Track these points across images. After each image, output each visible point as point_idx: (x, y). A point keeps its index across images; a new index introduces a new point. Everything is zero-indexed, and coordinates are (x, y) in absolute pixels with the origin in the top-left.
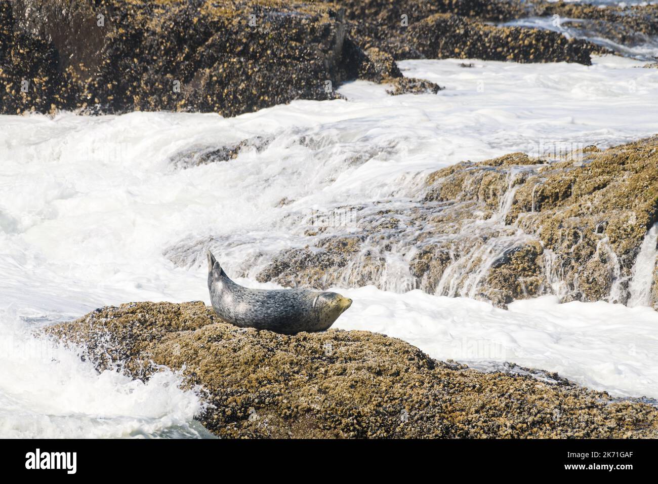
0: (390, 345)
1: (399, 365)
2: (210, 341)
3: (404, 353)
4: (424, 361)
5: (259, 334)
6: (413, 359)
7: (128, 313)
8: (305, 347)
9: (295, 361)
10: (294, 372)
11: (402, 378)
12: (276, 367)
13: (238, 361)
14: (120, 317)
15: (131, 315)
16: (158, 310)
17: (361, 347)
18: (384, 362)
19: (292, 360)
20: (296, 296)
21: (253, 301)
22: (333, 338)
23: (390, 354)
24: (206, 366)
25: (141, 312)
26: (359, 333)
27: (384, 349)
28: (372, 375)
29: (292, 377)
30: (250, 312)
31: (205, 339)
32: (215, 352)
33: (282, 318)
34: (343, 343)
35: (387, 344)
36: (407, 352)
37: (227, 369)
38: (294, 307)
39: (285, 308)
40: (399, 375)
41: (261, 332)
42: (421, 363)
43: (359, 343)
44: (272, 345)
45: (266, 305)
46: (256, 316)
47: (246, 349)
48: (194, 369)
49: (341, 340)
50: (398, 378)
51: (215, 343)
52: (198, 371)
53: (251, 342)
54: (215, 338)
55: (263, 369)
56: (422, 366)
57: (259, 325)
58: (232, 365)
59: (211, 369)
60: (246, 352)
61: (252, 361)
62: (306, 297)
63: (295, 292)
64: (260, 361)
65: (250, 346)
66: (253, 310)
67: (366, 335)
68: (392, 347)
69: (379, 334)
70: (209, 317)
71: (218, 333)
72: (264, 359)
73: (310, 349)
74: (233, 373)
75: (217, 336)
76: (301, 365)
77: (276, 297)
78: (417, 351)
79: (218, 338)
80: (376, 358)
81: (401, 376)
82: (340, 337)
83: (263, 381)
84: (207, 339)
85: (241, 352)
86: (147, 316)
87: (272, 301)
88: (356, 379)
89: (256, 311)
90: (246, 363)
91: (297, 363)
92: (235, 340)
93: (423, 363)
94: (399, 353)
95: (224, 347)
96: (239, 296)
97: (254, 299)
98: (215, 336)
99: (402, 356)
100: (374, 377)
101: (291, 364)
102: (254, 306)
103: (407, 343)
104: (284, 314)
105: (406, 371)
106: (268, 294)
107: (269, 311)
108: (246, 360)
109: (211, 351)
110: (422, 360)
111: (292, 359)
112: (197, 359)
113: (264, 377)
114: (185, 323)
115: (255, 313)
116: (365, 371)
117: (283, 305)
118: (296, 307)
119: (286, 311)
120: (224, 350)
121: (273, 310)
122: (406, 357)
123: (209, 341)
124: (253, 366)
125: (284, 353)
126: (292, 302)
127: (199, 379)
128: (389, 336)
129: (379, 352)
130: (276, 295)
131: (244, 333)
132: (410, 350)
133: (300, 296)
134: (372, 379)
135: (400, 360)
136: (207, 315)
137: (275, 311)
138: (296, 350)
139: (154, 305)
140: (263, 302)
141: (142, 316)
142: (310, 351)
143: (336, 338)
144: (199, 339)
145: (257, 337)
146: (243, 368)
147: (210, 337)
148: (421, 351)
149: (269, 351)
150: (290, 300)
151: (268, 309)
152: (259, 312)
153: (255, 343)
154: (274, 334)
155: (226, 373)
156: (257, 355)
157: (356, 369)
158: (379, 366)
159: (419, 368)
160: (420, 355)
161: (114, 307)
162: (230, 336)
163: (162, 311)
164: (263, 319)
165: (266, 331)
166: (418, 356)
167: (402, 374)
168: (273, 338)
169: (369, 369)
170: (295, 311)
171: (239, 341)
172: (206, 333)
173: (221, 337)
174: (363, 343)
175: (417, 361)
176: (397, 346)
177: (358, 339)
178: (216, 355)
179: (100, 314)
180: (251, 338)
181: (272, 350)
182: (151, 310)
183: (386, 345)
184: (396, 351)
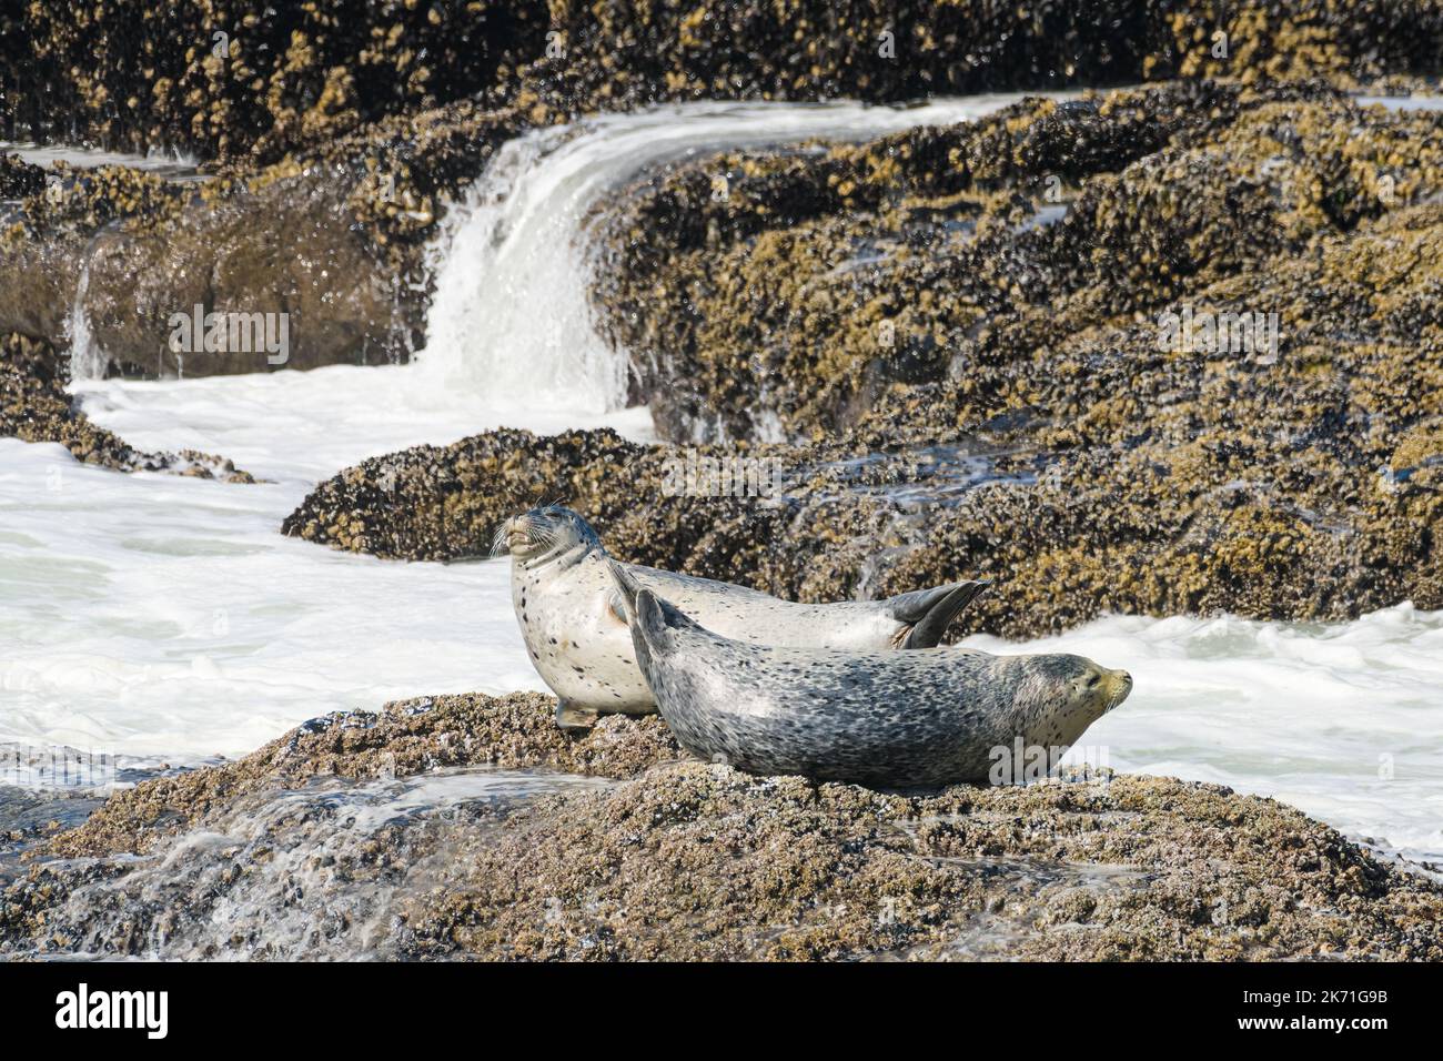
0: (1240, 821)
1: (1266, 889)
2: (661, 820)
3: (1285, 848)
4: (1351, 870)
5: (817, 796)
6: (1315, 866)
7: (408, 732)
8: (963, 835)
9: (931, 882)
10: (926, 920)
11: (1275, 932)
12: (868, 904)
13: (748, 886)
14: (379, 746)
15: (415, 738)
16: (503, 719)
17: (1144, 832)
18: (1217, 877)
19: (921, 881)
20: (941, 676)
21: (797, 693)
22: (1058, 805)
23: (1238, 853)
24: (646, 902)
25: (448, 728)
26: (1142, 784)
27: (1219, 836)
28: (1176, 924)
29: (921, 936)
30: (790, 731)
31: (642, 817)
32: (673, 859)
33: (892, 750)
34: (1089, 818)
35: (1231, 817)
36: (1297, 843)
37: (710, 913)
38: (937, 712)
39: (906, 718)
40: (1264, 921)
41: (826, 788)
42: (1339, 881)
43: (1139, 817)
44: (858, 830)
45: (841, 706)
46: (810, 743)
47: (773, 845)
48: (608, 915)
49: (1084, 809)
50: (1260, 932)
51: (674, 830)
52: (616, 920)
53: (791, 824)
54: (674, 813)
55: (827, 909)
56: (1342, 889)
57: (817, 770)
58: (729, 901)
59: (662, 913)
60: (773, 856)
61: (793, 885)
62: (975, 676)
63: (937, 660)
64: (819, 885)
65: (786, 835)
66: (798, 725)
67: (1163, 788)
68: (1246, 830)
69: (1205, 787)
70: (664, 740)
71: (685, 795)
72: (829, 880)
73: (979, 843)
74: (731, 926)
75: (682, 805)
76: (949, 895)
77: (876, 680)
78: (1327, 839)
79: (686, 813)
80: (1192, 867)
81: (1272, 923)
82: (1080, 798)
83: (828, 950)
84: (650, 816)
85: (760, 858)
86: (468, 741)
87: (862, 695)
88: (1122, 938)
89: (807, 727)
90: (773, 893)
91: (937, 889)
92: (738, 818)
93: (1348, 877)
94: (1269, 847)
95: (702, 841)
96: (744, 681)
97: (800, 687)
98: (675, 806)
99: (1280, 856)
100: (1183, 931)
101: (918, 892)
102: (802, 710)
103: (1298, 814)
104: (902, 736)
105: (1290, 907)
106: (847, 671)
107: (852, 729)
108: (771, 884)
109: (660, 854)
110: (1345, 868)
111: (920, 875)
112: (617, 882)
113: (830, 937)
114: (588, 760)
115: (805, 733)
116: (1155, 912)
117: (900, 707)
118: (943, 714)
119: (908, 728)
120: (702, 852)
121: (864, 721)
122: (1291, 860)
123: (655, 823)
124: (795, 903)
125: (894, 856)
126: (928, 698)
127: (623, 946)
128: (1237, 792)
129: (1202, 845)
130: (877, 673)
131: (767, 793)
132: (1304, 836)
133: (955, 676)
134: (1176, 935)
135: (1272, 870)
136: (660, 734)
137: (870, 730)
138: (936, 845)
139: (490, 703)
140: (832, 700)
141: (451, 743)
142: (981, 848)
143: (1066, 805)
144: (626, 815)
145: (812, 804)
146: (762, 909)
147: (659, 808)
148: (1343, 840)
149: (846, 850)
150: (921, 689)
151: (849, 722)
152: (820, 731)
153: (804, 825)
154: (865, 793)
155: (710, 926)
156: (810, 864)
157: (1124, 905)
158: (1200, 893)
159: (1332, 895)
160: (1339, 850)
161: (363, 715)
162: (723, 805)
163: (516, 723)
164: (834, 752)
165: (839, 788)
166: (1332, 854)
167: (1275, 916)
168: (863, 809)
169: (1169, 904)
170: (939, 727)
171: (751, 822)
172: (648, 796)
173: (696, 807)
174: (1152, 817)
175: (1326, 871)
176: (1263, 825)
177: (1137, 806)
178: (678, 866)
179: (319, 736)
180: (791, 811)
181: (858, 849)
182: (482, 719)
183: (1228, 823)
184: (1260, 841)
